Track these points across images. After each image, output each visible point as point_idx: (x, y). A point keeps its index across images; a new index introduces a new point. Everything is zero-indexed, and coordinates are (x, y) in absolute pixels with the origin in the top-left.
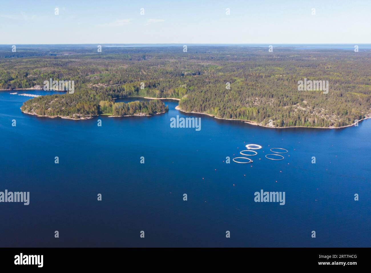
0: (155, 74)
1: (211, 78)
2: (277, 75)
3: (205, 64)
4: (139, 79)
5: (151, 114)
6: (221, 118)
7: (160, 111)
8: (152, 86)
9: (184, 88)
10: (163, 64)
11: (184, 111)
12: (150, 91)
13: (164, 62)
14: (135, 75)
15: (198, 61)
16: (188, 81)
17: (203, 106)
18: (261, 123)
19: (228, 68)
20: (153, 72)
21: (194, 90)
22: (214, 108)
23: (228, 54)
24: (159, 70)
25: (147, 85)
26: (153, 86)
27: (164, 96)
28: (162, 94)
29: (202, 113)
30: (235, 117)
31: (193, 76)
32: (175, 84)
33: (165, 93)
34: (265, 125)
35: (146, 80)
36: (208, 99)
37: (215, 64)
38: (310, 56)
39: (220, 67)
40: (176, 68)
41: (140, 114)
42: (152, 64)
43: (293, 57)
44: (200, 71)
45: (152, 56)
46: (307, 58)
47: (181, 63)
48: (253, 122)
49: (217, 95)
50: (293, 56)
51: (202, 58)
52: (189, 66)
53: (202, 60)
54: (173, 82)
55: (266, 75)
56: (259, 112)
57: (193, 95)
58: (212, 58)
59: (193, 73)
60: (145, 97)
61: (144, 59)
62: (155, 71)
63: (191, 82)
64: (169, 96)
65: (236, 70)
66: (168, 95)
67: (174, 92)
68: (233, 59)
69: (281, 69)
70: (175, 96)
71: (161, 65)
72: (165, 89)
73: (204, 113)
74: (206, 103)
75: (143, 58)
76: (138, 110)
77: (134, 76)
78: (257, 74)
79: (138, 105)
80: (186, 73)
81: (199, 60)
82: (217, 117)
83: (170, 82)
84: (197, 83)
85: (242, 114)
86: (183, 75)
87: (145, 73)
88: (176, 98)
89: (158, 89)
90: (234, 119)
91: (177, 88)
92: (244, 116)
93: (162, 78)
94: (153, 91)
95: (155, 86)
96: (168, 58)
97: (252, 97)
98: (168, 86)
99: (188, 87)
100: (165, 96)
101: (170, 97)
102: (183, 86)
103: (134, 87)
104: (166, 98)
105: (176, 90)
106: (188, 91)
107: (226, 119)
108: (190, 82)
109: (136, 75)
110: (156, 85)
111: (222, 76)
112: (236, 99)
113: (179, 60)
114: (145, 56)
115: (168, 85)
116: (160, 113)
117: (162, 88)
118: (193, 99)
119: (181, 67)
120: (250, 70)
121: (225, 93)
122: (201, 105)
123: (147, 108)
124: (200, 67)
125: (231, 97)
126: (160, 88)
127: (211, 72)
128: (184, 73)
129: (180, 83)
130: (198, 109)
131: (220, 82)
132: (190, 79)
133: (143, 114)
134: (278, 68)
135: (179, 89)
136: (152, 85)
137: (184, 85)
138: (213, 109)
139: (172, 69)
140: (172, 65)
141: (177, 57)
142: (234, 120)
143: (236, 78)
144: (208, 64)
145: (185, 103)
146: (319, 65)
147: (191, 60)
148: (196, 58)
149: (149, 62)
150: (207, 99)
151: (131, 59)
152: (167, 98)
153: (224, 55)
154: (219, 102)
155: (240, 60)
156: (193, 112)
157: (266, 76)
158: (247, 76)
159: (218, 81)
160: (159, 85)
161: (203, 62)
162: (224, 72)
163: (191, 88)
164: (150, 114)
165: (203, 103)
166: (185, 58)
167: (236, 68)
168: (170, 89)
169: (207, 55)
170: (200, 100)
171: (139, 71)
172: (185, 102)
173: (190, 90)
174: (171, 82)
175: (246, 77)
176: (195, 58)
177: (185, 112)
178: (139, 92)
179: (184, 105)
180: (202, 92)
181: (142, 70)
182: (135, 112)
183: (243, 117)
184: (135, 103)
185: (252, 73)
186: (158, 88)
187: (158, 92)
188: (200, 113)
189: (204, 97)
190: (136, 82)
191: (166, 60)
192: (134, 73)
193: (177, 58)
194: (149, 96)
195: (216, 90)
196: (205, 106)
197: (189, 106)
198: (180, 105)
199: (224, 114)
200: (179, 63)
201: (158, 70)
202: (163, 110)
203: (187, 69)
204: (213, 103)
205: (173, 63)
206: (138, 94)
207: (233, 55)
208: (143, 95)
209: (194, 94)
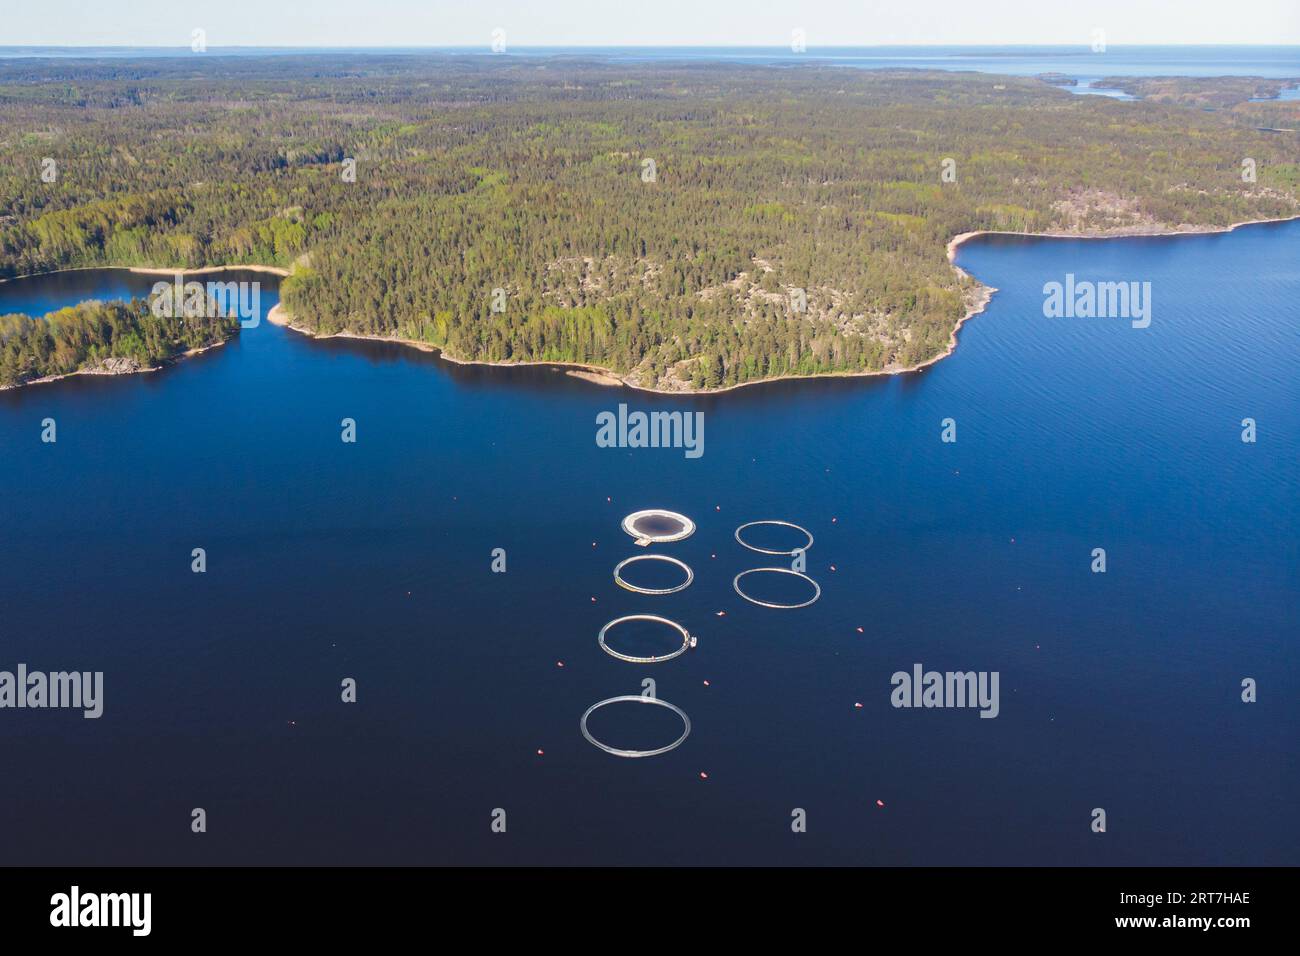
0: (173, 162)
1: (389, 174)
2: (612, 155)
3: (355, 116)
4: (106, 190)
5: (162, 362)
6: (467, 359)
7: (199, 339)
8: (162, 220)
9: (294, 222)
10: (205, 120)
11: (307, 332)
12: (154, 238)
13: (204, 113)
14: (90, 171)
15: (330, 107)
16: (303, 189)
17: (386, 305)
18: (632, 376)
19: (439, 129)
20: (167, 154)
21: (334, 230)
22: (433, 316)
23: (422, 81)
24: (189, 147)
25: (138, 214)
26: (167, 217)
27: (216, 260)
28: (206, 252)
29: (386, 336)
30: (524, 354)
31: (320, 169)
32: (257, 206)
33: (217, 246)
34: (654, 386)
35: (134, 193)
36: (399, 273)
37: (390, 117)
38: (670, 84)
39: (411, 127)
40: (254, 136)
41: (105, 367)
42: (162, 121)
43: (620, 87)
44: (342, 144)
45: (162, 92)
46: (661, 89)
47: (268, 115)
48: (600, 373)
49: (431, 251)
50: (621, 84)
51: (338, 95)
52: (302, 127)
53: (341, 103)
54: (248, 197)
55: (574, 155)
56: (614, 325)
57: (335, 256)
58: (373, 94)
59: (319, 151)
60: (133, 266)
61: (132, 101)
62: (175, 150)
63: (318, 193)
64: (235, 259)
65: (466, 136)
66: (233, 253)
67: (256, 238)
68: (444, 97)
69: (610, 130)
70: (259, 258)
71: (195, 124)
72: (215, 226)
73: (394, 337)
74: (394, 289)
75: (129, 98)
76: (98, 346)
77: (84, 175)
78: (546, 154)
79: (95, 322)
80: (291, 156)
81: (330, 101)
82: (451, 354)
83: (233, 198)
84: (342, 198)
85: (550, 337)
86: (283, 163)
87: (132, 160)
88: (267, 265)
89: (188, 232)
90: (520, 359)
91: (265, 222)
92: (558, 345)
93: (200, 180)
94: (166, 243)
95: (172, 218)
96: (220, 99)
97: (570, 256)
98: (230, 216)
99: (309, 216)
100: (221, 260)
101: (243, 262)
102: (287, 212)
103: (84, 226)
104: (224, 264)
105: (264, 235)
106: (313, 234)
107: (491, 364)
108: (313, 192)
109: (93, 171)
110: (178, 211)
111: (426, 162)
112: (510, 268)
113: (261, 103)
114: (134, 91)
115: (226, 212)
116: (201, 350)
117: (205, 223)
118: (340, 275)
119: (270, 129)
120: (515, 135)
121: (460, 239)
122: (378, 304)
123: (139, 331)
124: (338, 130)
125: (488, 261)
126: (195, 225)
127: (383, 147)
128: (285, 154)
129: (275, 198)
130: (368, 320)
131: (423, 187)
132: (311, 181)
133: (124, 367)
134: (602, 127)
135: (272, 228)
136: (160, 215)
137: (291, 209)
138: (428, 319)
139: (239, 142)
140: (238, 126)
141: (251, 93)
142: (523, 363)
143: (477, 171)
144: (365, 117)
145: (308, 292)
146: (714, 113)
147: (304, 104)
148: (318, 95)
149: (151, 116)
150: (394, 270)
151: (82, 104)
152: (229, 267)
153: (408, 82)
154: (447, 282)
155: (467, 100)
156: (347, 334)
157: (575, 160)
158: (513, 160)
159: (418, 186)
160: (192, 212)
161: (346, 111)
162: (427, 145)
163: (324, 220)
164: (153, 362)
165: (383, 294)
166: (280, 95)
167: (464, 130)
168: (235, 226)
169: (355, 86)
170: (369, 278)
171: (109, 153)
172: (309, 289)
173: (316, 228)
174: (237, 196)
175: (511, 163)
176: (315, 97)
177: (311, 337)
178: (107, 247)
179: (305, 304)
180: (368, 238)
181: (120, 148)
182: (82, 357)
183: (555, 350)
184: (81, 315)
185: (529, 150)
186: (188, 224)
187: (185, 243)
188: (375, 337)
189: (381, 265)
190: (91, 205)
191: (214, 104)
192: (87, 163)
193: (253, 97)
194: (150, 262)
195: (425, 229)
196: (393, 306)
197: (326, 306)
198: (289, 300)
199: (479, 341)
200: (263, 115)
201: (186, 145)
202: (216, 335)
203: (292, 139)
204: (423, 291)
205: (240, 115)
206: (100, 256)
207: (438, 83)
208: (125, 257)
209: (340, 248)
